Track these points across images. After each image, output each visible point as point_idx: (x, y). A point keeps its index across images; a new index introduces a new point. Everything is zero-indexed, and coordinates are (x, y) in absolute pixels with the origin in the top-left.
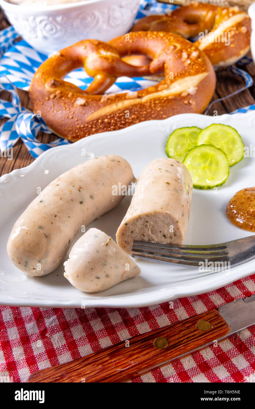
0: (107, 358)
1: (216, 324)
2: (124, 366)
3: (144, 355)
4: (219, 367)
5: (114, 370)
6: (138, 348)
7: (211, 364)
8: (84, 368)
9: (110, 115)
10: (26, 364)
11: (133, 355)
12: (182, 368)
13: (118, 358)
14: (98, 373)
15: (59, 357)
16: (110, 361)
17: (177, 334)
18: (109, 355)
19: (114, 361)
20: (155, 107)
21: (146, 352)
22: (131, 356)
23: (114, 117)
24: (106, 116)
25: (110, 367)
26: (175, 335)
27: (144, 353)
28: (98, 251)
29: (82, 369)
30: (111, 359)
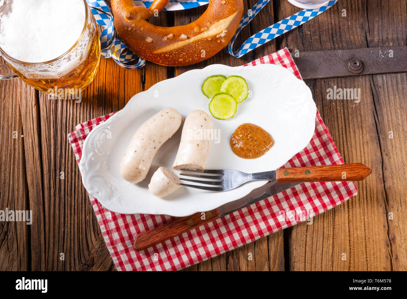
0: (168, 229)
1: (215, 214)
2: (174, 233)
3: (183, 228)
4: (214, 231)
5: (171, 235)
6: (181, 225)
7: (211, 229)
8: (159, 234)
9: (169, 53)
10: (133, 225)
11: (179, 228)
12: (199, 230)
13: (173, 229)
14: (165, 236)
15: (147, 221)
16: (169, 231)
17: (198, 218)
18: (169, 227)
19: (171, 231)
20: (198, 46)
21: (184, 227)
22: (178, 228)
23: (171, 54)
24: (166, 53)
25: (169, 233)
26: (197, 219)
27: (183, 227)
28: (164, 187)
29: (158, 234)
30: (169, 230)
